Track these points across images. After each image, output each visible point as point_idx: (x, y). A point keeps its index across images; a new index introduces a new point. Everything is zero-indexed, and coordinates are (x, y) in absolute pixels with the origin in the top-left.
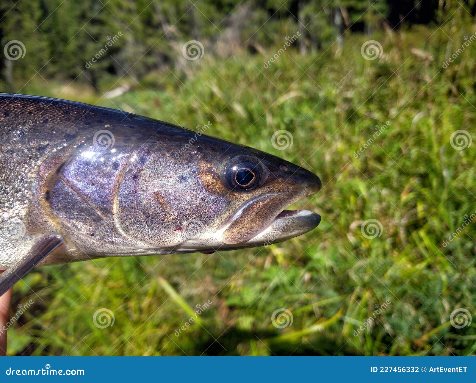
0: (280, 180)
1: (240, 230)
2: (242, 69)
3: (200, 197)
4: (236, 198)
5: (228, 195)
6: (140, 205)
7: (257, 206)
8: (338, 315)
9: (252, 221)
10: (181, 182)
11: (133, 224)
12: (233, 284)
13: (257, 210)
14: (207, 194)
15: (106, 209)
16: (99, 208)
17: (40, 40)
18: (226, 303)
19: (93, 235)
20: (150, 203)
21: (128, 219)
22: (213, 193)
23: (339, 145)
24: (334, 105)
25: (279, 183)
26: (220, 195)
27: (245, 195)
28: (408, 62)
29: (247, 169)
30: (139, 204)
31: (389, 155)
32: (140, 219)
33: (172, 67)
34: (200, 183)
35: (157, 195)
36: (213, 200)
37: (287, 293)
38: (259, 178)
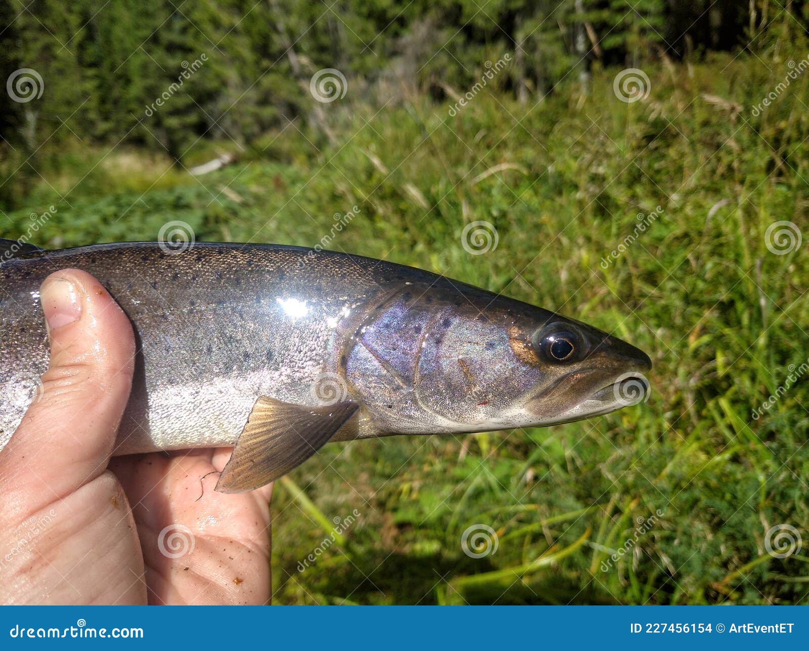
0: (603, 354)
1: (549, 402)
2: (421, 128)
3: (510, 367)
4: (552, 371)
5: (542, 368)
6: (443, 373)
7: (573, 378)
8: (583, 540)
9: (565, 394)
10: (488, 349)
11: (433, 394)
12: (405, 487)
13: (572, 383)
14: (518, 364)
15: (408, 377)
16: (400, 375)
17: (84, 78)
18: (393, 519)
19: (390, 407)
20: (453, 372)
21: (428, 388)
22: (525, 363)
23: (584, 255)
24: (576, 187)
25: (601, 357)
26: (533, 366)
27: (562, 368)
28: (700, 115)
29: (565, 340)
30: (441, 373)
31: (669, 272)
32: (441, 389)
33: (304, 125)
34: (511, 351)
35: (462, 362)
36: (524, 372)
37: (498, 502)
38: (578, 350)
